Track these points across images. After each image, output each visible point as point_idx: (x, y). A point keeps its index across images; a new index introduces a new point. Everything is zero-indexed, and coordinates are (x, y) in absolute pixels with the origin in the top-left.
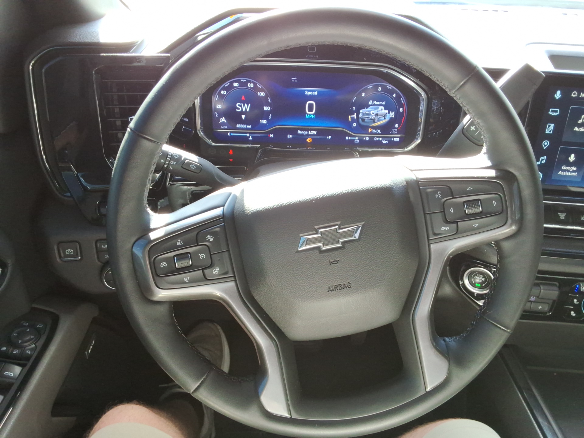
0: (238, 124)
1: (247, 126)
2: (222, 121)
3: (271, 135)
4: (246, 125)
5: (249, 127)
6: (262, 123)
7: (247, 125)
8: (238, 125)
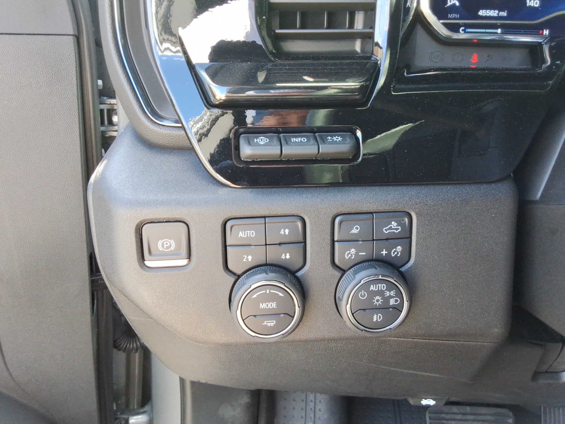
0: (483, 9)
1: (498, 14)
2: (451, 3)
3: (545, 30)
4: (497, 11)
5: (504, 14)
6: (530, 6)
7: (499, 12)
8: (481, 11)
